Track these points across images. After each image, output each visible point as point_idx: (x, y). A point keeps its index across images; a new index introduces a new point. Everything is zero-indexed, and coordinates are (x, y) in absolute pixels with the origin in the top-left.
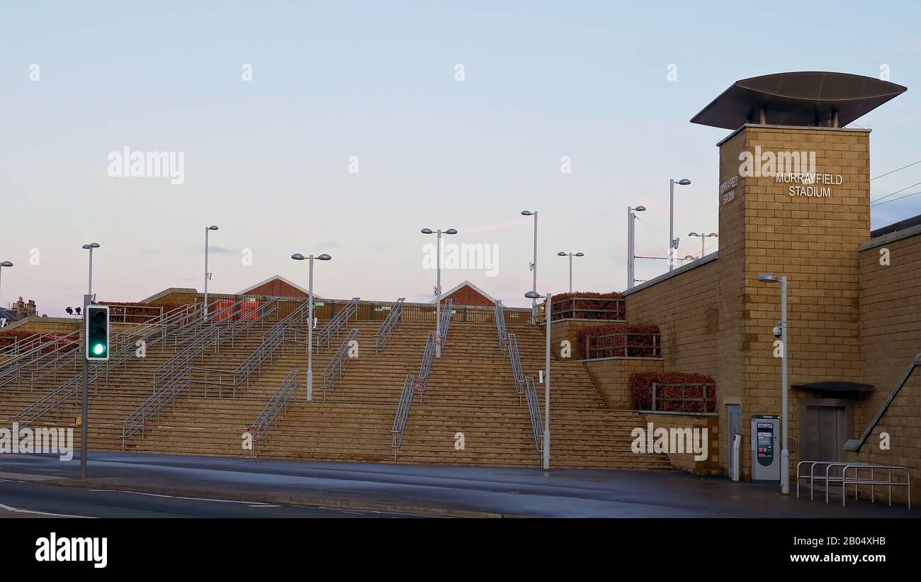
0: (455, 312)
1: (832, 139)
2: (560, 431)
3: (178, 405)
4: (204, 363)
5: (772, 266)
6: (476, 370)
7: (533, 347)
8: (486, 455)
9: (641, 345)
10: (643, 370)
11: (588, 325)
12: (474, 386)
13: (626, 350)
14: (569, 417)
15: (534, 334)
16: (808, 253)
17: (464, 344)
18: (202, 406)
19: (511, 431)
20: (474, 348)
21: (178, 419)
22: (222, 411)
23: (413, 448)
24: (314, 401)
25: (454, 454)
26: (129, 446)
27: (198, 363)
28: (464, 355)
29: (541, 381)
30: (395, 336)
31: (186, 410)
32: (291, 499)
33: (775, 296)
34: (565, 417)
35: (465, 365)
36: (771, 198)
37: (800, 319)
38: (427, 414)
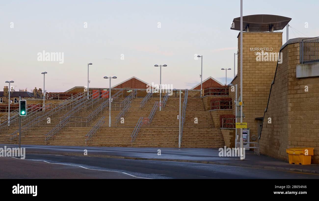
0: (182, 92)
1: (269, 36)
2: (190, 135)
3: (66, 129)
4: (79, 115)
5: (248, 79)
6: (171, 115)
7: (198, 106)
8: (163, 144)
9: (225, 105)
10: (225, 113)
11: (215, 97)
12: (169, 120)
13: (220, 107)
14: (195, 131)
15: (199, 101)
16: (261, 74)
17: (172, 106)
18: (73, 129)
19: (174, 136)
20: (176, 107)
21: (65, 134)
22: (80, 131)
23: (139, 142)
24: (111, 127)
25: (152, 144)
26: (48, 143)
27: (77, 115)
28: (171, 109)
29: (178, 119)
30: (149, 103)
31: (68, 131)
32: (69, 154)
33: (250, 89)
34: (193, 131)
35: (167, 113)
36: (248, 56)
37: (258, 96)
38: (146, 130)
